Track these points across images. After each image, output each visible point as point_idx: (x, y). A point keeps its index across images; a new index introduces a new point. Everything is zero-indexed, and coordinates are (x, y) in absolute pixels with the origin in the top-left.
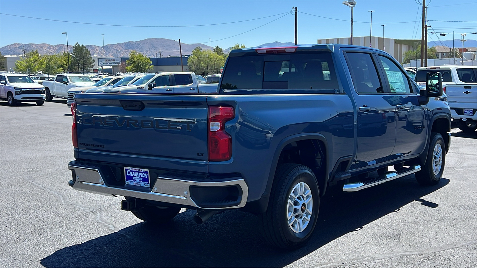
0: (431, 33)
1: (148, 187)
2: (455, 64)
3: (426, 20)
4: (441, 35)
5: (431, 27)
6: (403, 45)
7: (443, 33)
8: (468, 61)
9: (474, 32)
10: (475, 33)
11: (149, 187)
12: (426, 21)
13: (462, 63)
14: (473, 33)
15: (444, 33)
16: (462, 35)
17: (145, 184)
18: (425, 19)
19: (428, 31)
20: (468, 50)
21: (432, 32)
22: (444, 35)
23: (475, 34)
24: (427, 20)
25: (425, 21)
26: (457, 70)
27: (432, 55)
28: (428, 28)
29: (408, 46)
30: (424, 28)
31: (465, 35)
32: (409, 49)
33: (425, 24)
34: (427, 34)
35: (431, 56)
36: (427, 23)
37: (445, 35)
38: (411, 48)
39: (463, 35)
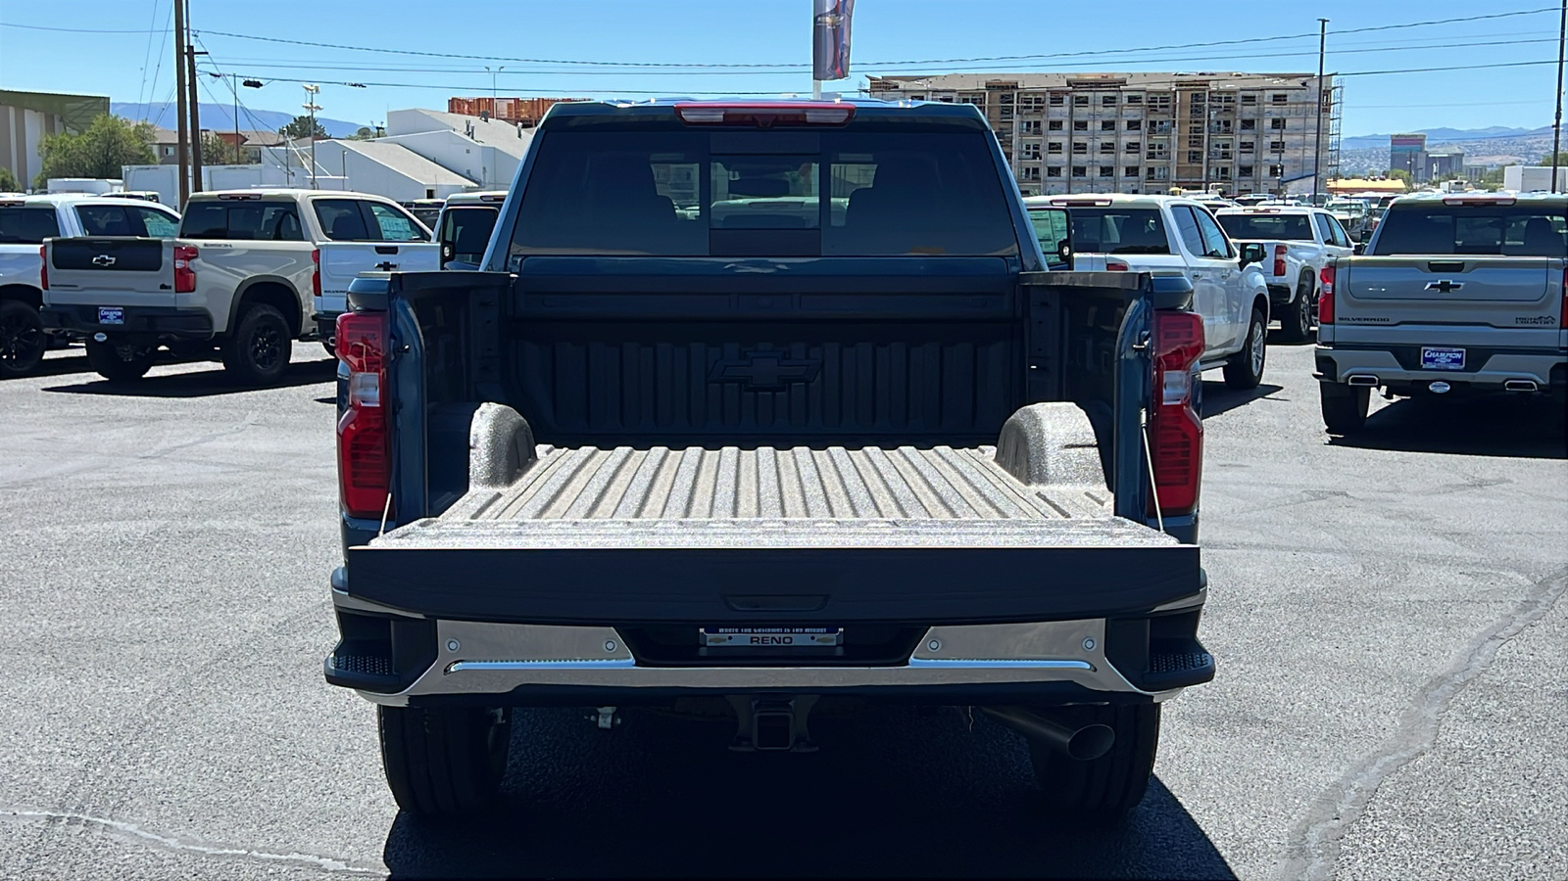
0: (211, 74)
1: (834, 644)
2: (290, 185)
3: (188, 28)
4: (248, 84)
5: (207, 53)
6: (26, 111)
7: (251, 80)
8: (331, 177)
9: (359, 82)
10: (361, 85)
11: (838, 645)
12: (188, 34)
13: (313, 181)
14: (355, 85)
15: (256, 80)
16: (307, 89)
17: (817, 636)
18: (185, 26)
19: (198, 67)
20: (247, 140)
21: (213, 72)
22: (257, 85)
23: (361, 88)
24: (190, 28)
25: (185, 32)
26: (314, 201)
27: (142, 153)
28: (197, 59)
29: (46, 117)
30: (185, 55)
31: (317, 91)
32: (50, 128)
33: (186, 44)
34: (197, 78)
35: (141, 156)
36: (192, 38)
37: (261, 85)
38: (57, 123)
39: (310, 87)
